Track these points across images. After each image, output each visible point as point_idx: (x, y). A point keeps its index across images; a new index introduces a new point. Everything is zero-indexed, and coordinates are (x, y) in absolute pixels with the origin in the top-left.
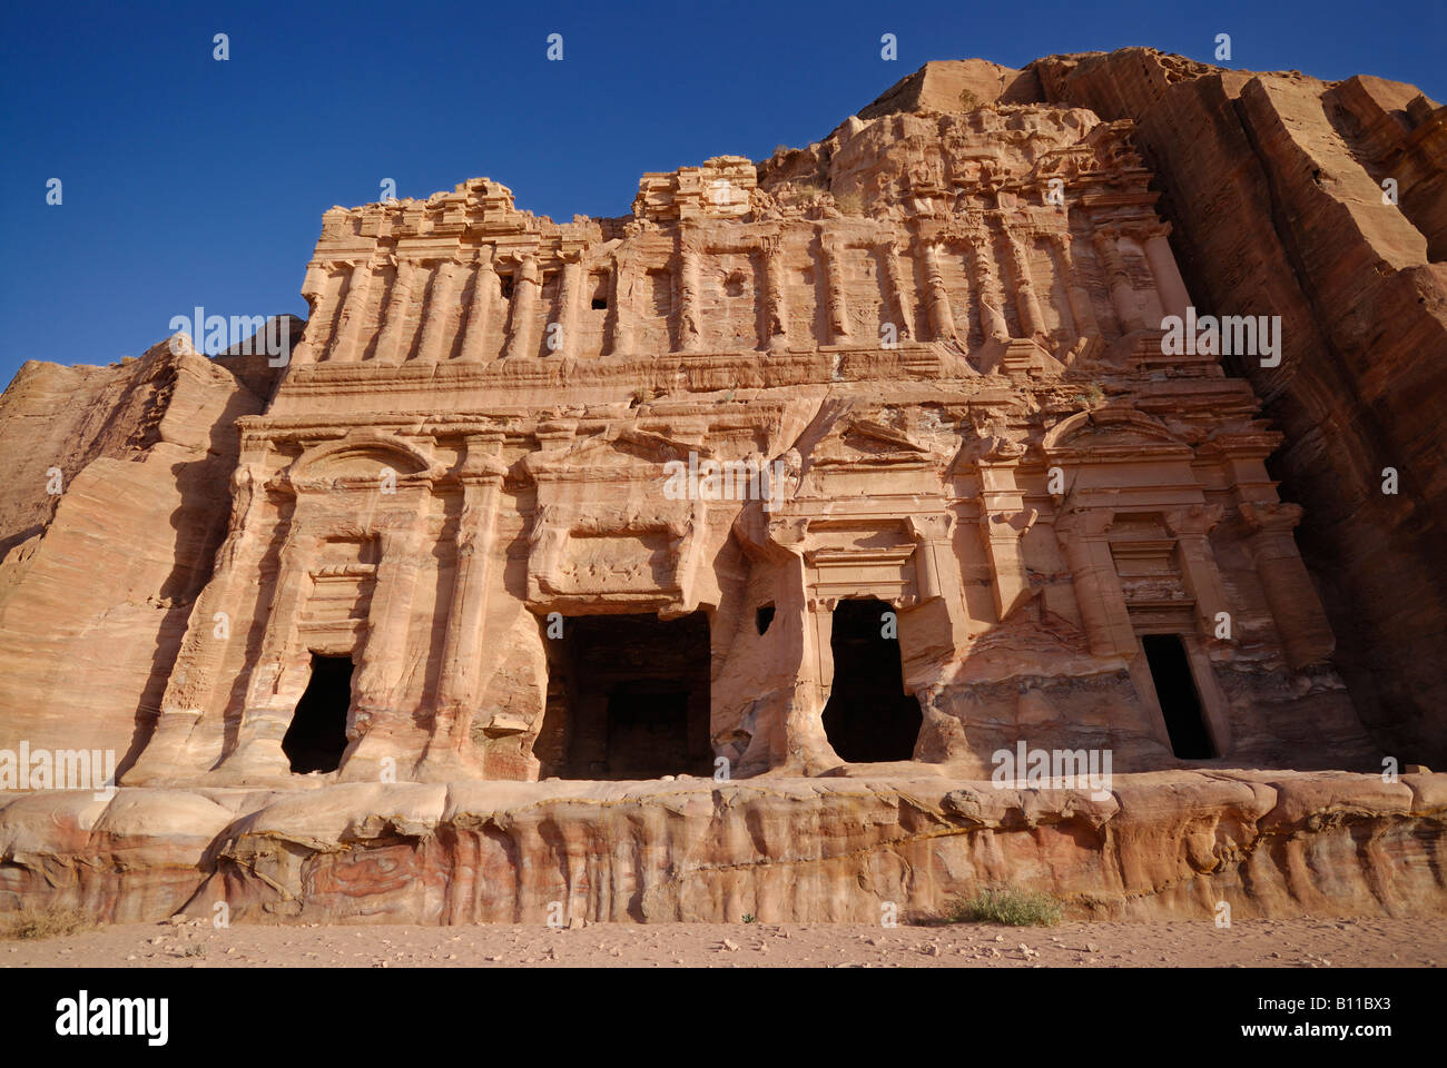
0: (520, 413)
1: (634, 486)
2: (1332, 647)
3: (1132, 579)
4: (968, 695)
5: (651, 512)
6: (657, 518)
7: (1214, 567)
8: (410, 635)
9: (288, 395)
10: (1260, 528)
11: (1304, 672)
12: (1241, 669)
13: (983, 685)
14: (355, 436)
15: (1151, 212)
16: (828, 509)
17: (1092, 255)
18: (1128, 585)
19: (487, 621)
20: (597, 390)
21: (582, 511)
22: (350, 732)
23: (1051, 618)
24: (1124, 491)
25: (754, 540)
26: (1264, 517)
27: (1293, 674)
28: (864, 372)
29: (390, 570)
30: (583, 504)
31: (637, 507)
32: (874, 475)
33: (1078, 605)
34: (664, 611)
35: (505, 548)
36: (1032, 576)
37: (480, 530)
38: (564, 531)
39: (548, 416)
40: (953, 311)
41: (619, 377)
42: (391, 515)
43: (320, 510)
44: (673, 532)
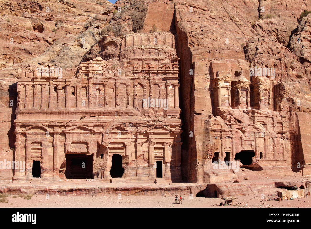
0: (62, 122)
1: (82, 135)
2: (181, 163)
3: (157, 152)
4: (131, 169)
5: (85, 140)
7: (169, 151)
8: (48, 158)
9: (20, 115)
10: (176, 145)
12: (169, 166)
13: (133, 167)
14: (34, 125)
15: (177, 81)
16: (113, 140)
17: (165, 89)
19: (60, 157)
20: (75, 116)
21: (74, 139)
23: (144, 158)
24: (159, 139)
25: (101, 144)
27: (175, 167)
28: (121, 114)
29: (44, 148)
31: (82, 138)
33: (149, 156)
34: (87, 155)
35: (61, 144)
36: (143, 151)
37: (57, 142)
38: (70, 143)
39: (67, 123)
40: (138, 100)
41: (79, 114)
42: (43, 139)
43: (31, 138)
44: (88, 143)
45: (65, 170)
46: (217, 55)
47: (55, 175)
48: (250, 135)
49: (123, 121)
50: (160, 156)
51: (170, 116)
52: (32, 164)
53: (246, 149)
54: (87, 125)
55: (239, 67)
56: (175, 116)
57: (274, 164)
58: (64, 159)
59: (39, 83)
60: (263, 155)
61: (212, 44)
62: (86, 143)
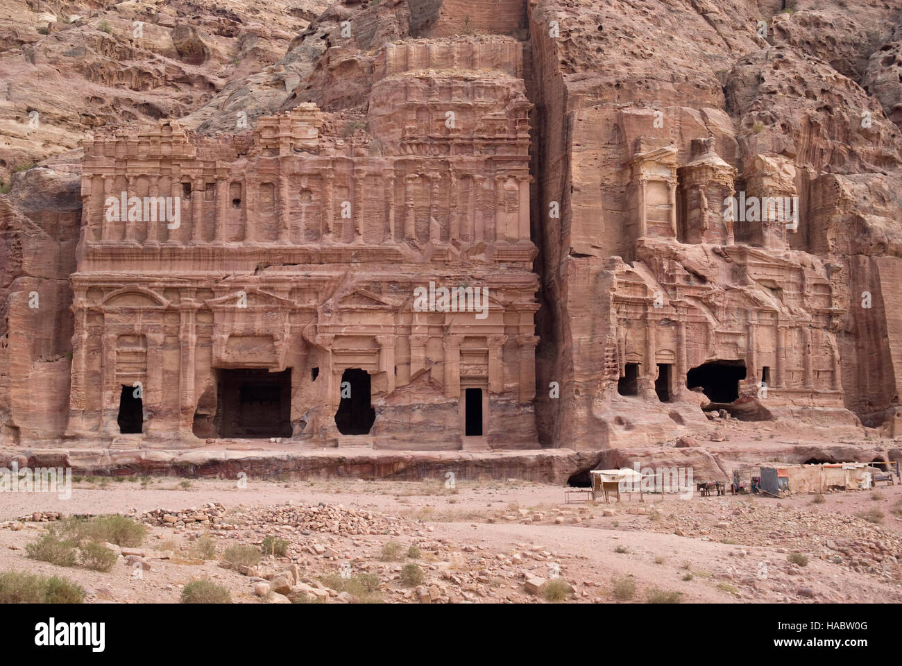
0: (204, 278)
1: (258, 316)
2: (533, 397)
3: (468, 365)
4: (393, 411)
5: (266, 328)
6: (268, 331)
7: (500, 361)
8: (164, 379)
9: (89, 260)
10: (522, 346)
11: (522, 405)
12: (499, 403)
13: (400, 406)
14: (126, 286)
15: (526, 167)
16: (343, 330)
17: (492, 188)
18: (466, 367)
19: (196, 375)
20: (239, 262)
21: (235, 327)
22: (145, 418)
23: (432, 380)
24: (471, 326)
25: (311, 340)
26: (524, 341)
27: (519, 406)
28: (366, 259)
29: (153, 352)
30: (235, 323)
31: (259, 325)
32: (365, 315)
33: (444, 375)
34: (271, 371)
35: (201, 341)
36: (428, 361)
37: (190, 335)
38: (226, 336)
39: (217, 281)
40: (416, 221)
41: (250, 257)
42: (149, 326)
43: (116, 322)
44: (275, 337)
45: (214, 414)
46: (640, 94)
47: (184, 426)
48: (732, 318)
49: (373, 276)
50: (478, 374)
51: (505, 264)
52: (119, 394)
53: (719, 358)
54: (271, 289)
55: (703, 130)
56: (521, 265)
57: (805, 401)
58: (209, 381)
59: (141, 172)
60: (772, 374)
61: (626, 64)
62: (270, 338)
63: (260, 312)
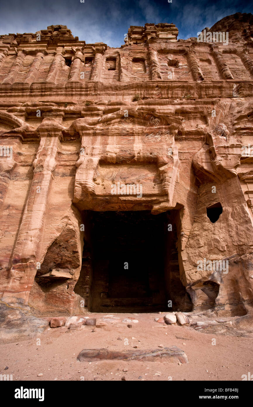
1: (137, 138)
5: (148, 151)
6: (151, 154)
20: (114, 97)
21: (108, 150)
30: (108, 146)
31: (139, 148)
34: (156, 207)
38: (95, 162)
39: (88, 105)
41: (125, 92)
44: (161, 160)
45: (77, 276)
63: (138, 134)
